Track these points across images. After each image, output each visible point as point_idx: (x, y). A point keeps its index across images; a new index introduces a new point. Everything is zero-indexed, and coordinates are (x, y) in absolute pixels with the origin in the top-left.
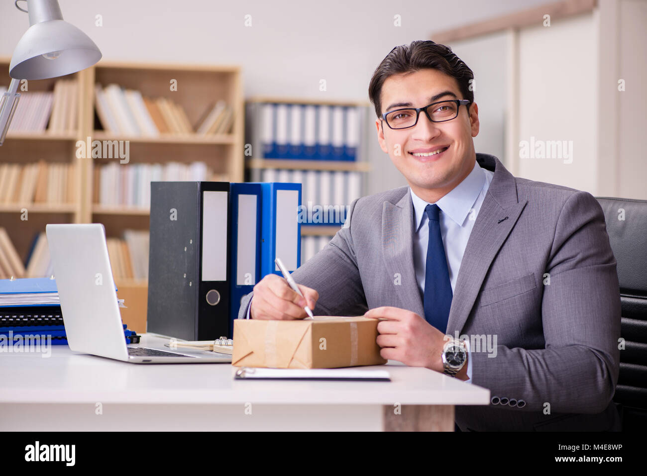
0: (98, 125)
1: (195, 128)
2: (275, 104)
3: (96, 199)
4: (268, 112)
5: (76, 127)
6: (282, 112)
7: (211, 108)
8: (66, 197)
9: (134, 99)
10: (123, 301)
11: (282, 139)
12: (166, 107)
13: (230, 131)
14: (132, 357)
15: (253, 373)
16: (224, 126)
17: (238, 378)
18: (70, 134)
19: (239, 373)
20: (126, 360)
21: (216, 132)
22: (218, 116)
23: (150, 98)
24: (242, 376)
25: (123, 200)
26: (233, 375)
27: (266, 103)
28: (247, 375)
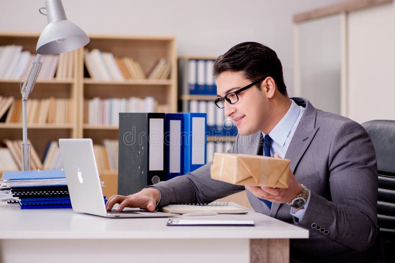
0: (87, 74)
1: (147, 76)
2: (197, 60)
3: (86, 120)
4: (192, 65)
5: (73, 76)
6: (201, 65)
7: (157, 63)
8: (67, 119)
9: (109, 58)
10: (103, 183)
11: (201, 82)
12: (128, 62)
13: (169, 77)
14: (109, 214)
15: (177, 222)
16: (165, 74)
17: (169, 225)
18: (69, 80)
19: (169, 222)
20: (106, 216)
21: (160, 78)
22: (161, 67)
23: (118, 57)
24: (171, 224)
25: (103, 121)
26: (166, 224)
27: (191, 60)
28: (174, 223)
